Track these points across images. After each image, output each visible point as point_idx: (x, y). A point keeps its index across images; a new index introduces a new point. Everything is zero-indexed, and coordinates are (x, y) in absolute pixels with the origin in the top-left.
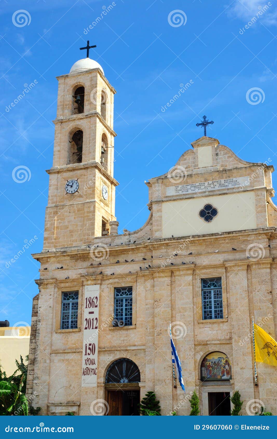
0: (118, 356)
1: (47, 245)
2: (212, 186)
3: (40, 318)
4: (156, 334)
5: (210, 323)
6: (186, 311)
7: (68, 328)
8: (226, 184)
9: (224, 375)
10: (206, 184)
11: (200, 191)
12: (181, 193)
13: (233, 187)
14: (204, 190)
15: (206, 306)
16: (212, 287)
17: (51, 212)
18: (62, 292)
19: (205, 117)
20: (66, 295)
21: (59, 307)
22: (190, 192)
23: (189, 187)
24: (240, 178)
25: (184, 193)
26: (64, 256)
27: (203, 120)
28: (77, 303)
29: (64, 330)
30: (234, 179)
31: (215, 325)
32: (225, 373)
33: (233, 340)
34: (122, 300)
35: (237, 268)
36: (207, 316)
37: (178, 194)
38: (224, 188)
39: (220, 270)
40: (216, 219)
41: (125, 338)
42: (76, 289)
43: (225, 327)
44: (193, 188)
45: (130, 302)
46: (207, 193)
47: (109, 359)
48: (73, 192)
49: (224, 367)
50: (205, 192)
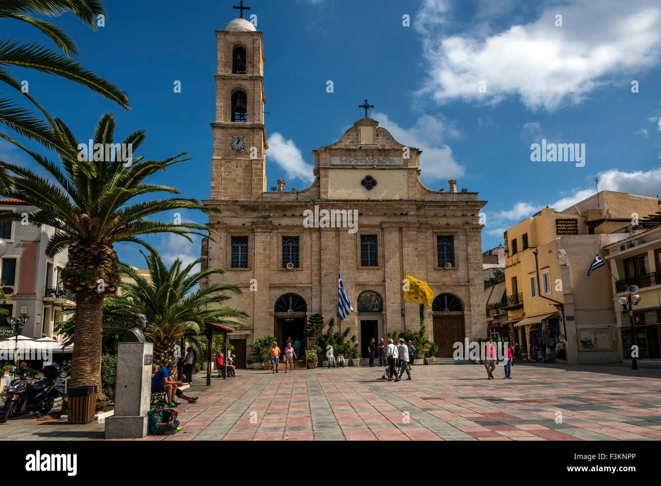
0: (287, 291)
1: (214, 193)
2: (372, 161)
3: (211, 257)
4: (322, 276)
5: (368, 269)
6: (348, 259)
7: (237, 267)
8: (384, 161)
9: (374, 308)
10: (367, 159)
11: (361, 164)
12: (344, 163)
13: (389, 164)
14: (365, 164)
15: (363, 255)
16: (369, 242)
17: (218, 164)
18: (232, 237)
19: (366, 101)
20: (235, 240)
21: (229, 249)
22: (353, 163)
23: (352, 159)
24: (397, 158)
25: (348, 164)
26: (235, 205)
27: (365, 103)
28: (247, 247)
29: (235, 269)
30: (391, 158)
31: (372, 271)
32: (375, 307)
33: (386, 282)
34: (289, 247)
35: (390, 229)
36: (364, 263)
37: (342, 164)
38: (382, 164)
39: (376, 229)
40: (375, 189)
41: (293, 278)
42: (246, 235)
43: (380, 272)
44: (355, 161)
45: (296, 249)
46: (368, 167)
47: (278, 293)
48: (240, 149)
49: (375, 302)
50: (366, 165)
